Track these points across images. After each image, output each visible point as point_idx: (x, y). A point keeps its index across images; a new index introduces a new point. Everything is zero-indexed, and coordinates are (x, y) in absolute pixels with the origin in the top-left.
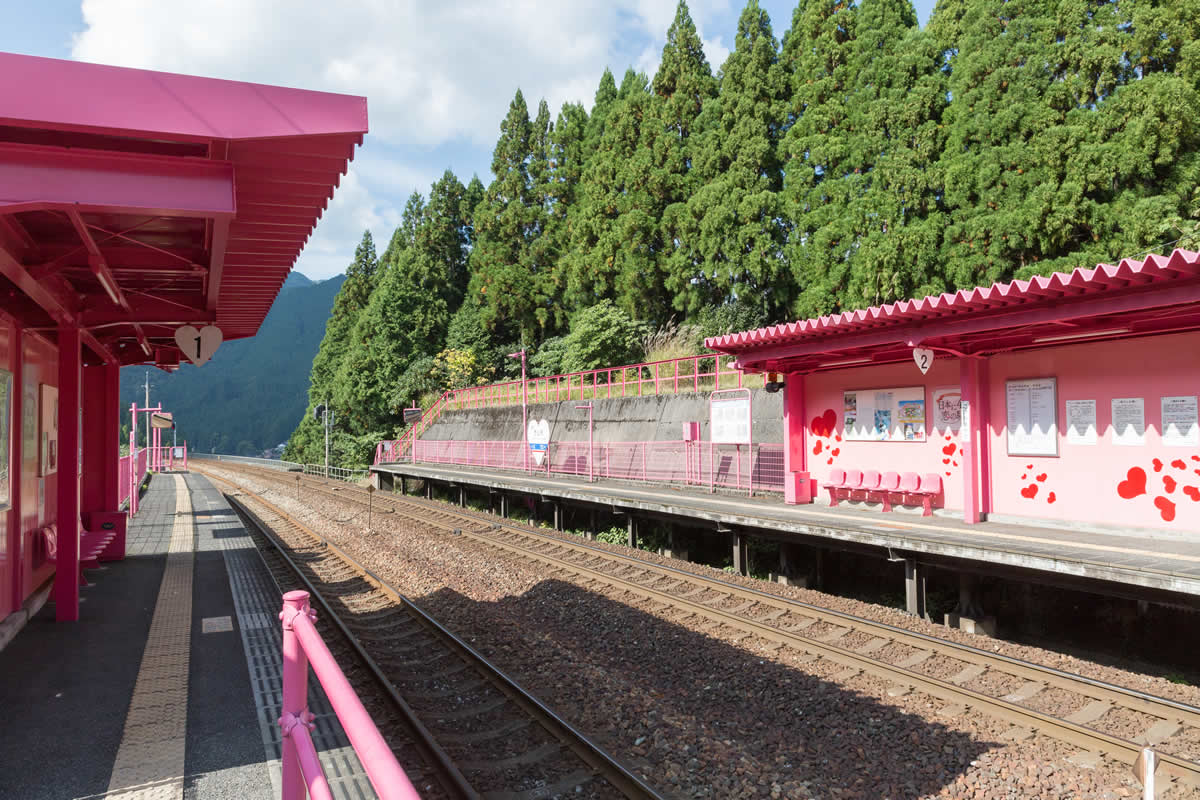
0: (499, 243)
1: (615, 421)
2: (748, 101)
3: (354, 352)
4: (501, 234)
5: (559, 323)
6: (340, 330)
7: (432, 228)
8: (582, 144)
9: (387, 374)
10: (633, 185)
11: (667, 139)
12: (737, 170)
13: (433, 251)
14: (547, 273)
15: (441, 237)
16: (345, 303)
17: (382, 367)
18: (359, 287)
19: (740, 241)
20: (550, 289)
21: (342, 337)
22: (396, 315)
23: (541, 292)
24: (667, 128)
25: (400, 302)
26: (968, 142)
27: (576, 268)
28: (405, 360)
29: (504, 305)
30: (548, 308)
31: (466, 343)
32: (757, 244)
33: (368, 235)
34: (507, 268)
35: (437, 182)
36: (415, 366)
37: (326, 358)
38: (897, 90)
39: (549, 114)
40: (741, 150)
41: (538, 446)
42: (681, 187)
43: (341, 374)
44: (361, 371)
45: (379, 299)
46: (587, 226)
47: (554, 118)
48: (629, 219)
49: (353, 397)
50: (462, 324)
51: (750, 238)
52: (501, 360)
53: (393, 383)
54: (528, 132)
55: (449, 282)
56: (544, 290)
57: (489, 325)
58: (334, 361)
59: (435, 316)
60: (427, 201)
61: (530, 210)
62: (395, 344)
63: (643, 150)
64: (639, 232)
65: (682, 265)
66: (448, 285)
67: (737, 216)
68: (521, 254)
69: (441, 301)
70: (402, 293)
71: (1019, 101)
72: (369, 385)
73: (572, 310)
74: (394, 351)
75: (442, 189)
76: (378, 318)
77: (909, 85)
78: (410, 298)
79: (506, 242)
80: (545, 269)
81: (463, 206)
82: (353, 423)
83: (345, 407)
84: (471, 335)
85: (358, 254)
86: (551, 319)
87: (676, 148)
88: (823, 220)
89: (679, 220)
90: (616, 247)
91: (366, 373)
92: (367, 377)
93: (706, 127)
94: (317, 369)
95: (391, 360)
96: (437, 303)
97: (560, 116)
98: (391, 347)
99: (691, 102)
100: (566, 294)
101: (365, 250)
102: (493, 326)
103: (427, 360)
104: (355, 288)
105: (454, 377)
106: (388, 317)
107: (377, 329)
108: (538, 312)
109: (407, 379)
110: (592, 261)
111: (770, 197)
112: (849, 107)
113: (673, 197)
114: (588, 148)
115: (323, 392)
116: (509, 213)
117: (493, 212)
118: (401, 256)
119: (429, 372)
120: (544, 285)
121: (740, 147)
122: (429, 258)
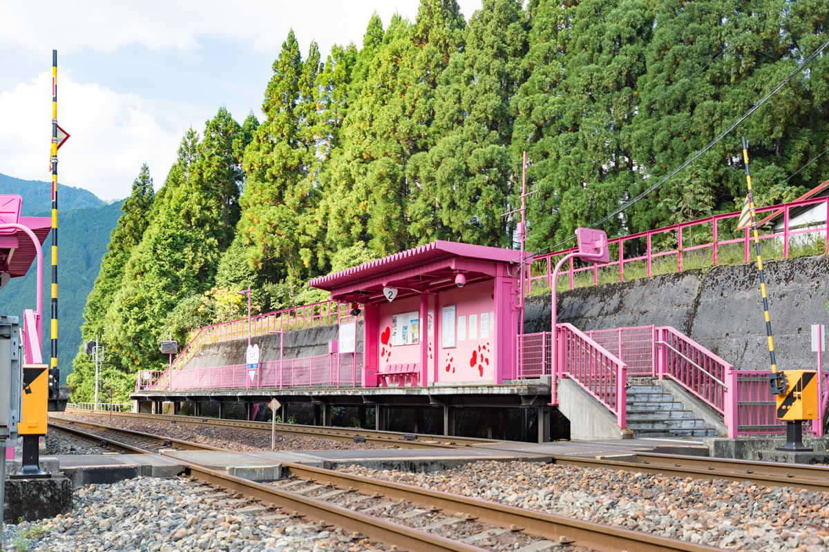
0: (267, 184)
1: (311, 346)
2: (486, 59)
3: (128, 288)
4: (267, 175)
5: (321, 263)
6: (113, 267)
7: (204, 166)
8: (348, 87)
9: (156, 311)
10: (385, 132)
11: (416, 91)
12: (470, 124)
13: (205, 187)
14: (311, 214)
15: (213, 176)
16: (120, 238)
17: (151, 303)
18: (135, 222)
19: (468, 191)
20: (313, 230)
21: (116, 273)
22: (167, 253)
23: (304, 233)
24: (418, 80)
25: (170, 240)
26: (650, 110)
27: (333, 212)
28: (173, 297)
29: (269, 245)
30: (311, 248)
31: (235, 281)
32: (484, 194)
33: (146, 169)
34: (273, 209)
35: (211, 119)
36: (184, 304)
37: (99, 294)
38: (604, 57)
39: (319, 55)
40: (475, 106)
41: (252, 366)
42: (426, 137)
43: (112, 311)
44: (131, 308)
45: (150, 237)
46: (346, 170)
47: (323, 60)
48: (379, 167)
49: (122, 333)
50: (230, 262)
51: (477, 188)
52: (268, 298)
53: (162, 320)
54: (299, 73)
55: (221, 220)
56: (308, 231)
57: (256, 263)
58: (108, 297)
59: (206, 255)
60: (201, 139)
61: (296, 153)
62: (164, 281)
63: (396, 100)
64: (387, 179)
65: (421, 211)
66: (220, 223)
67: (468, 168)
68: (287, 194)
69: (212, 239)
70: (173, 231)
71: (686, 76)
72: (140, 321)
73: (334, 250)
74: (164, 289)
75: (216, 128)
76: (149, 256)
77: (614, 53)
78: (182, 236)
79: (273, 183)
80: (309, 210)
81: (236, 143)
82: (124, 361)
83: (114, 343)
84: (239, 274)
85: (135, 188)
86: (314, 259)
87: (423, 100)
88: (541, 173)
89: (421, 169)
90: (369, 192)
91: (136, 309)
92: (137, 313)
93: (451, 80)
94: (90, 306)
95: (160, 297)
96: (208, 241)
97: (329, 57)
98: (161, 284)
99: (439, 55)
100: (328, 235)
101: (143, 184)
102: (260, 265)
103: (195, 298)
104: (131, 223)
105: (220, 315)
106: (158, 255)
107: (147, 266)
108: (302, 251)
109: (175, 317)
110: (348, 204)
111: (496, 151)
112: (569, 69)
113: (419, 146)
114: (353, 92)
115: (95, 328)
116: (275, 155)
117: (261, 153)
118: (175, 194)
119: (196, 310)
120: (307, 226)
121: (475, 103)
122: (202, 196)
